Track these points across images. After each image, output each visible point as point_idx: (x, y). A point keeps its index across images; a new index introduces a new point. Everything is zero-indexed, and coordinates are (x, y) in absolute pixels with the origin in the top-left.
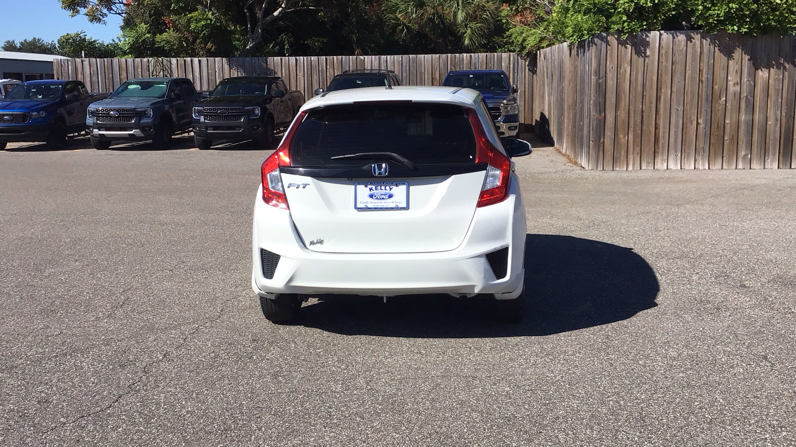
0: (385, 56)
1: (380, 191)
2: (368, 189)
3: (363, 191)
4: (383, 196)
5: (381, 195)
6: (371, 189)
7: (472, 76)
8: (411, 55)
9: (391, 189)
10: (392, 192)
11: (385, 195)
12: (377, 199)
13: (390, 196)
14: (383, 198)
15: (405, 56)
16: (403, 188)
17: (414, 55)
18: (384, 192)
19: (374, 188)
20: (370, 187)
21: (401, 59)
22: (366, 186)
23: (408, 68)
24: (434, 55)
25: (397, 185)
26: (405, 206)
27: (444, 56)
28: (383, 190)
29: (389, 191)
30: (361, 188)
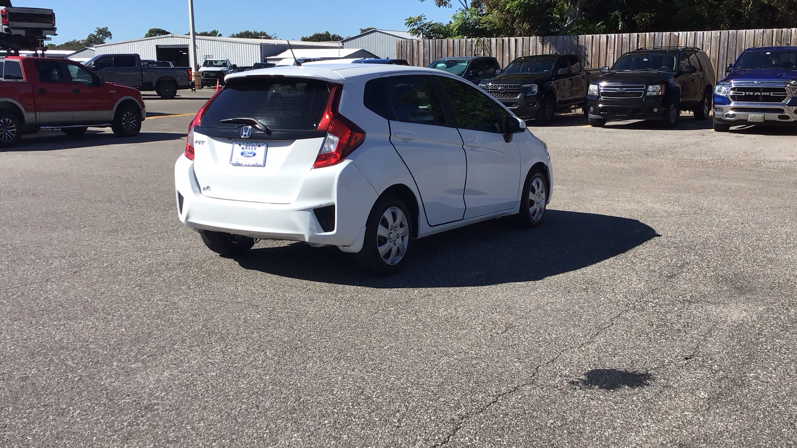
1: (248, 150)
2: (241, 148)
3: (238, 149)
4: (250, 155)
5: (249, 153)
6: (243, 148)
9: (255, 149)
10: (256, 151)
11: (251, 153)
12: (246, 156)
13: (254, 155)
14: (250, 156)
15: (724, 32)
16: (263, 148)
17: (734, 31)
18: (250, 151)
19: (245, 148)
20: (242, 146)
21: (719, 35)
22: (240, 145)
23: (726, 45)
24: (757, 30)
25: (259, 146)
26: (262, 163)
27: (769, 30)
28: (250, 149)
29: (253, 151)
30: (237, 146)
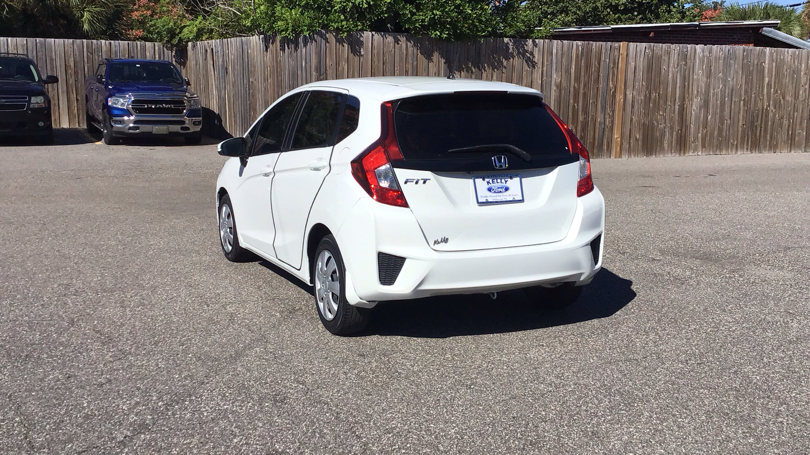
0: (5, 38)
1: (496, 184)
2: (485, 182)
3: (482, 184)
4: (500, 190)
5: (498, 188)
6: (488, 183)
7: (139, 66)
8: (38, 39)
9: (506, 182)
10: (508, 185)
11: (501, 188)
12: (495, 192)
13: (507, 189)
14: (500, 192)
15: (30, 40)
16: (516, 180)
17: (41, 39)
18: (500, 185)
19: (491, 182)
20: (487, 180)
21: (25, 42)
22: (484, 180)
23: (35, 53)
24: (66, 40)
25: (511, 178)
26: (520, 198)
27: (78, 41)
28: (498, 183)
29: (504, 184)
30: (479, 181)
